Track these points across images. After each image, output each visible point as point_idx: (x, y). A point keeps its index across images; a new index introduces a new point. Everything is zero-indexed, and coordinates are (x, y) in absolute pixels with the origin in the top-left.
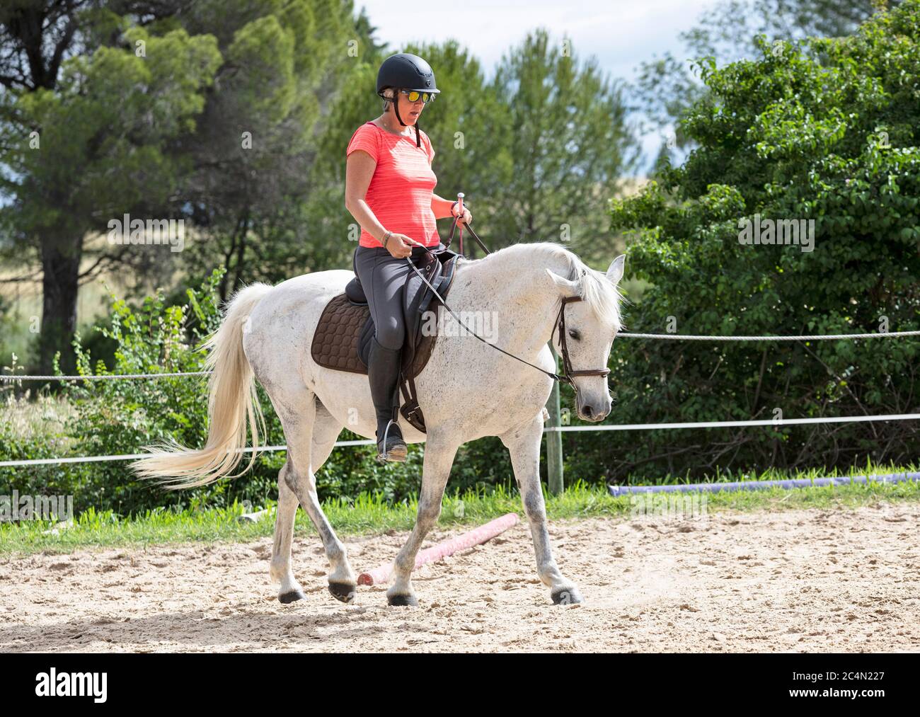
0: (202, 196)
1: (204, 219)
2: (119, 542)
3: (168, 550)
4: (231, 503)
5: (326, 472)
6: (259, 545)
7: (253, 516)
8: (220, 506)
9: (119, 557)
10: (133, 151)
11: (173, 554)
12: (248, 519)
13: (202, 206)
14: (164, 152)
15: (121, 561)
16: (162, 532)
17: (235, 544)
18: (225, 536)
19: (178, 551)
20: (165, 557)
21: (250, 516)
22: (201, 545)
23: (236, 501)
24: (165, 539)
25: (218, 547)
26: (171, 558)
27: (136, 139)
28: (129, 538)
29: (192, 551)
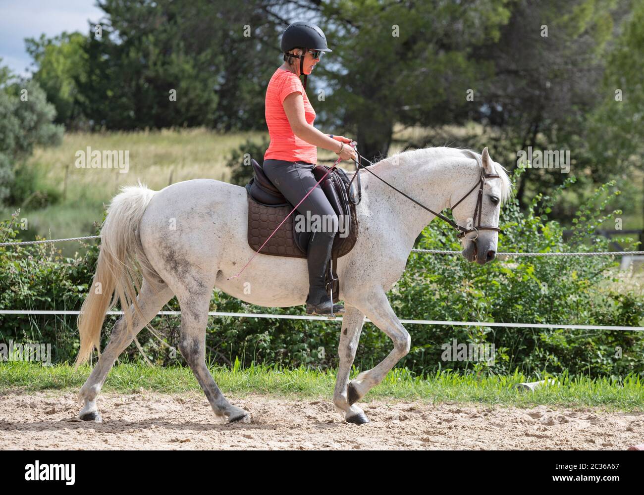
0: (501, 99)
1: (498, 120)
2: (412, 397)
3: (454, 408)
4: (512, 371)
5: (599, 352)
6: (534, 411)
7: (531, 385)
8: (502, 374)
9: (411, 410)
10: (442, 55)
11: (458, 412)
12: (525, 386)
13: (499, 108)
14: (469, 57)
15: (413, 414)
16: (449, 391)
17: (514, 408)
18: (505, 400)
19: (462, 409)
20: (451, 414)
21: (527, 384)
22: (482, 407)
23: (517, 370)
24: (452, 398)
25: (499, 409)
26: (456, 415)
27: (445, 46)
28: (420, 393)
29: (474, 411)
